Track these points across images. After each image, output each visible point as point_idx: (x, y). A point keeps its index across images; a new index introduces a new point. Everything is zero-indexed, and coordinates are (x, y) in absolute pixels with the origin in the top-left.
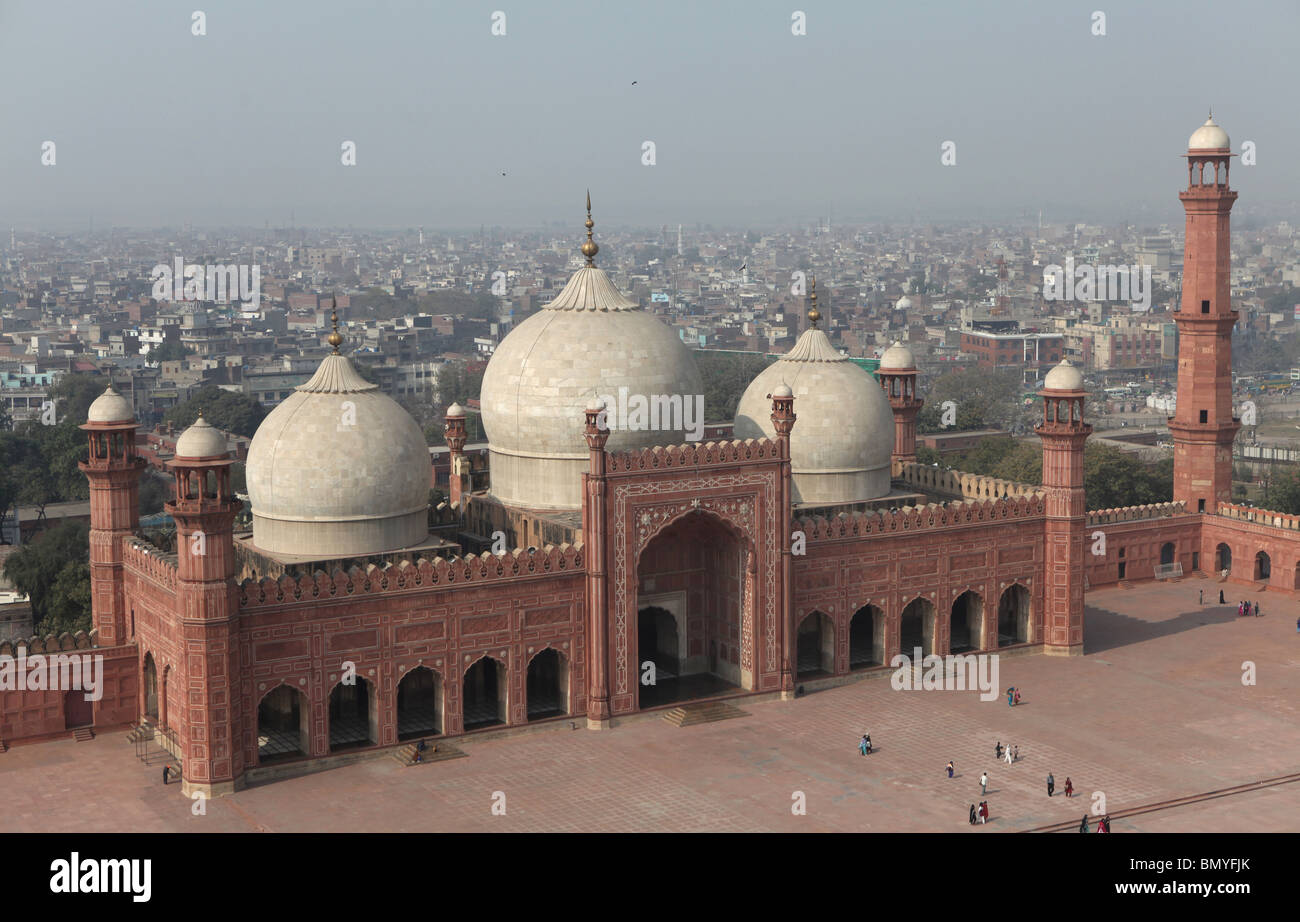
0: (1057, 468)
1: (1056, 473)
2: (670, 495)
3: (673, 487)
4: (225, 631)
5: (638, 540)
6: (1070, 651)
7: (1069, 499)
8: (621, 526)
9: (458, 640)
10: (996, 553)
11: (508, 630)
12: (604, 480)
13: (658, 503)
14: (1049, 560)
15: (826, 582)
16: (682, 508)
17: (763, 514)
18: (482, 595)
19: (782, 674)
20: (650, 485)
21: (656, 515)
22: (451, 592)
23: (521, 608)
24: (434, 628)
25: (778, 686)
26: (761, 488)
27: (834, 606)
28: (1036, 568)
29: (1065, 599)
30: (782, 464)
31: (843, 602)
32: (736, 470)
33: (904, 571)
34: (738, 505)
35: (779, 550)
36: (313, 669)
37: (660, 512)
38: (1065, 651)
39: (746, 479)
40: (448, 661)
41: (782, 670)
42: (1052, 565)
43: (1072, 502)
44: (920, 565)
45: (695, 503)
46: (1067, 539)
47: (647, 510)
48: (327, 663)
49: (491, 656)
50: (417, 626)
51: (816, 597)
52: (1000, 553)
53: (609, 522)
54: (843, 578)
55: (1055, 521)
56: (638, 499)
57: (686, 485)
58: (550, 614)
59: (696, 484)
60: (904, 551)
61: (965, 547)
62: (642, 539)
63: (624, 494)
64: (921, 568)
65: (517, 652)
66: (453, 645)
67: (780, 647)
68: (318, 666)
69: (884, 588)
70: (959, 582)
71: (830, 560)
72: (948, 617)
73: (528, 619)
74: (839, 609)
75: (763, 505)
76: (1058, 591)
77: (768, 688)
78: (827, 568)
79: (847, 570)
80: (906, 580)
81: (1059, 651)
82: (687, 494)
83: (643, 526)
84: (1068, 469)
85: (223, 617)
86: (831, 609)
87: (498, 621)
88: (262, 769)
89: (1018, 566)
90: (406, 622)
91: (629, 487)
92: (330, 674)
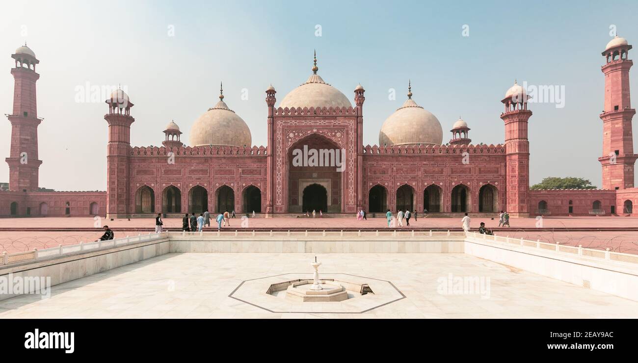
0: (511, 131)
1: (511, 133)
2: (303, 126)
3: (304, 123)
4: (116, 159)
5: (288, 143)
6: (519, 215)
7: (517, 144)
8: (279, 136)
9: (214, 177)
10: (477, 169)
11: (235, 176)
12: (273, 118)
13: (298, 129)
14: (507, 174)
15: (384, 172)
16: (309, 132)
17: (348, 138)
18: (224, 161)
19: (357, 207)
20: (293, 121)
21: (296, 134)
22: (211, 158)
23: (241, 168)
24: (204, 172)
25: (355, 211)
26: (347, 126)
27: (388, 183)
28: (501, 178)
29: (516, 191)
30: (357, 117)
31: (392, 182)
32: (335, 118)
33: (426, 172)
34: (336, 133)
35: (356, 153)
36: (156, 181)
37: (298, 133)
38: (516, 215)
39: (340, 122)
40: (209, 184)
41: (357, 205)
42: (509, 176)
43: (519, 145)
44: (434, 170)
45: (315, 130)
46: (517, 163)
47: (292, 132)
48: (162, 179)
49: (227, 185)
50: (197, 170)
51: (379, 178)
52: (480, 169)
53: (275, 135)
54: (392, 172)
55: (511, 155)
56: (288, 127)
57: (311, 123)
58: (251, 172)
59: (315, 123)
60: (425, 163)
61: (459, 164)
62: (290, 143)
63: (281, 124)
64: (434, 171)
65: (238, 184)
66: (211, 179)
67: (356, 195)
68: (158, 180)
69: (414, 178)
70: (456, 180)
71: (386, 163)
72: (450, 195)
73: (244, 172)
74: (390, 184)
75: (347, 134)
76: (512, 187)
77: (349, 212)
78: (384, 166)
79: (395, 168)
80: (426, 176)
81: (513, 215)
82: (311, 126)
83: (290, 138)
84: (517, 130)
85: (116, 154)
86: (386, 184)
87: (230, 172)
88: (136, 214)
89: (490, 176)
90: (193, 168)
91: (284, 121)
92: (163, 183)
